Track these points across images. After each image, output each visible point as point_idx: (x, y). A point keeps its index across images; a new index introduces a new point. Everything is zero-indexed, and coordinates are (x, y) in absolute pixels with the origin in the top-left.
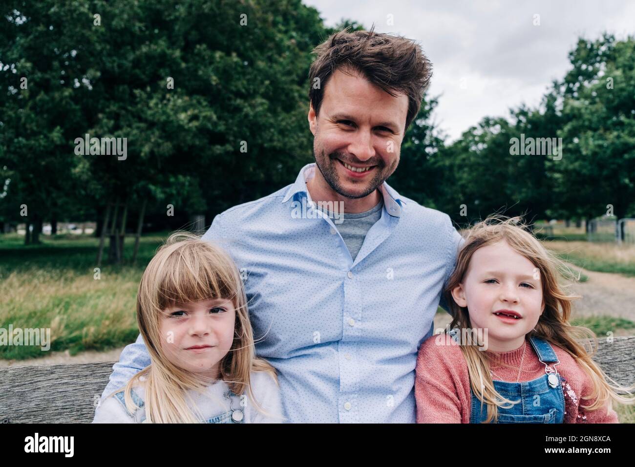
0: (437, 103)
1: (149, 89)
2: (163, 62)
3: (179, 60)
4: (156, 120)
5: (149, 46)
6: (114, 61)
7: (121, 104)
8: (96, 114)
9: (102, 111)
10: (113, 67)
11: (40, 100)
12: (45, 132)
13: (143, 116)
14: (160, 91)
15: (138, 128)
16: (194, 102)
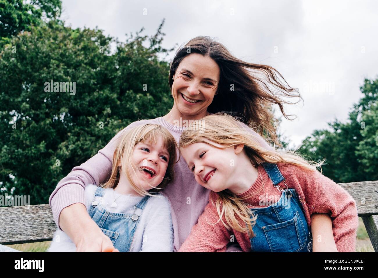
0: (281, 120)
1: (96, 116)
2: (107, 101)
3: (116, 100)
4: (100, 134)
5: (98, 92)
6: (78, 102)
7: (81, 127)
8: (66, 134)
9: (70, 132)
10: (77, 105)
11: (32, 127)
12: (35, 145)
13: (93, 132)
14: (104, 117)
15: (90, 140)
16: (124, 123)
